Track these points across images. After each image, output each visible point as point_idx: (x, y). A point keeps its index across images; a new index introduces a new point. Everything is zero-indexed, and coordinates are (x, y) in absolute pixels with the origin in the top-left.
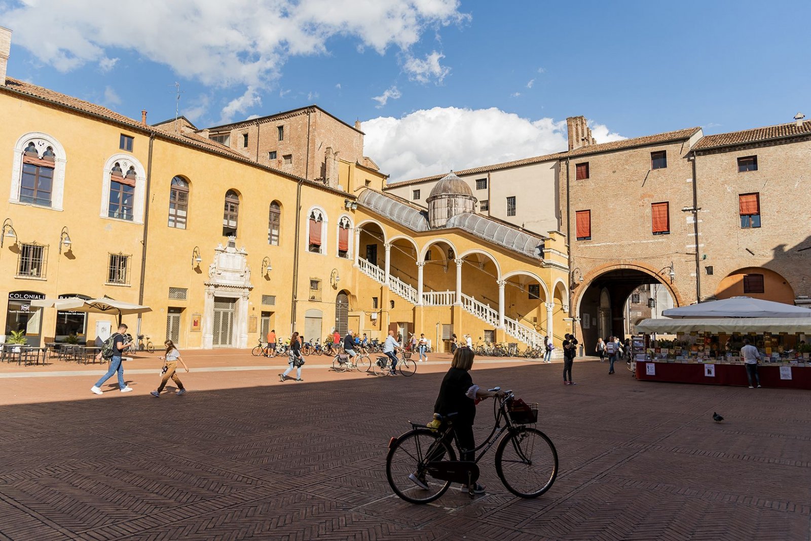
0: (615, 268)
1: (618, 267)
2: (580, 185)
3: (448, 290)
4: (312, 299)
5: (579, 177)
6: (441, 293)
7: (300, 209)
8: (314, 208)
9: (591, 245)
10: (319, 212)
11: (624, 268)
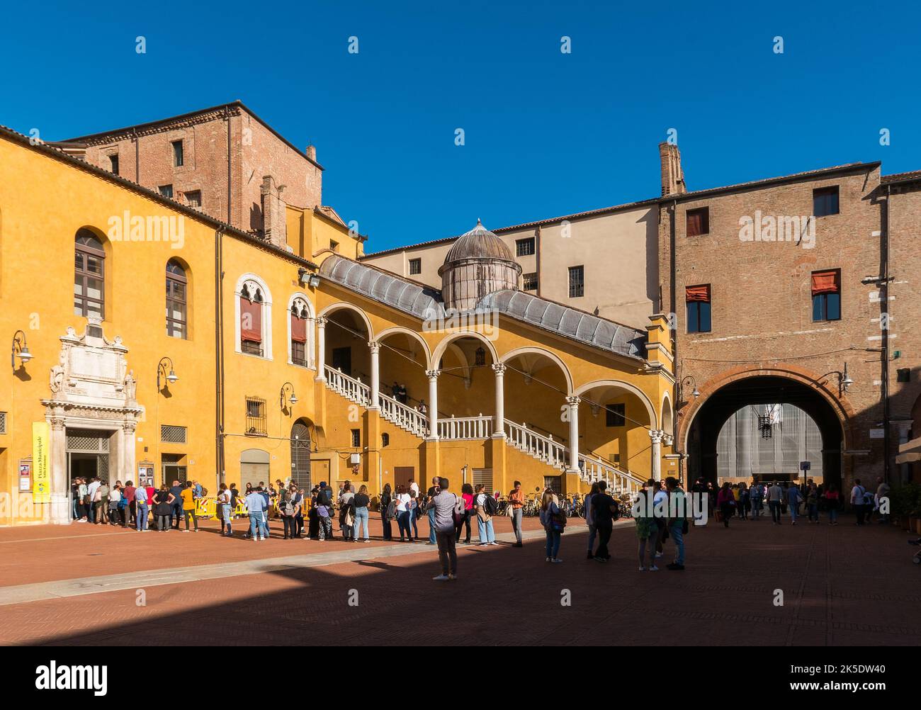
0: (750, 374)
1: (755, 373)
2: (693, 244)
3: (481, 414)
4: (251, 433)
5: (691, 233)
6: (469, 420)
7: (222, 277)
8: (248, 278)
9: (712, 340)
10: (256, 287)
11: (764, 374)
